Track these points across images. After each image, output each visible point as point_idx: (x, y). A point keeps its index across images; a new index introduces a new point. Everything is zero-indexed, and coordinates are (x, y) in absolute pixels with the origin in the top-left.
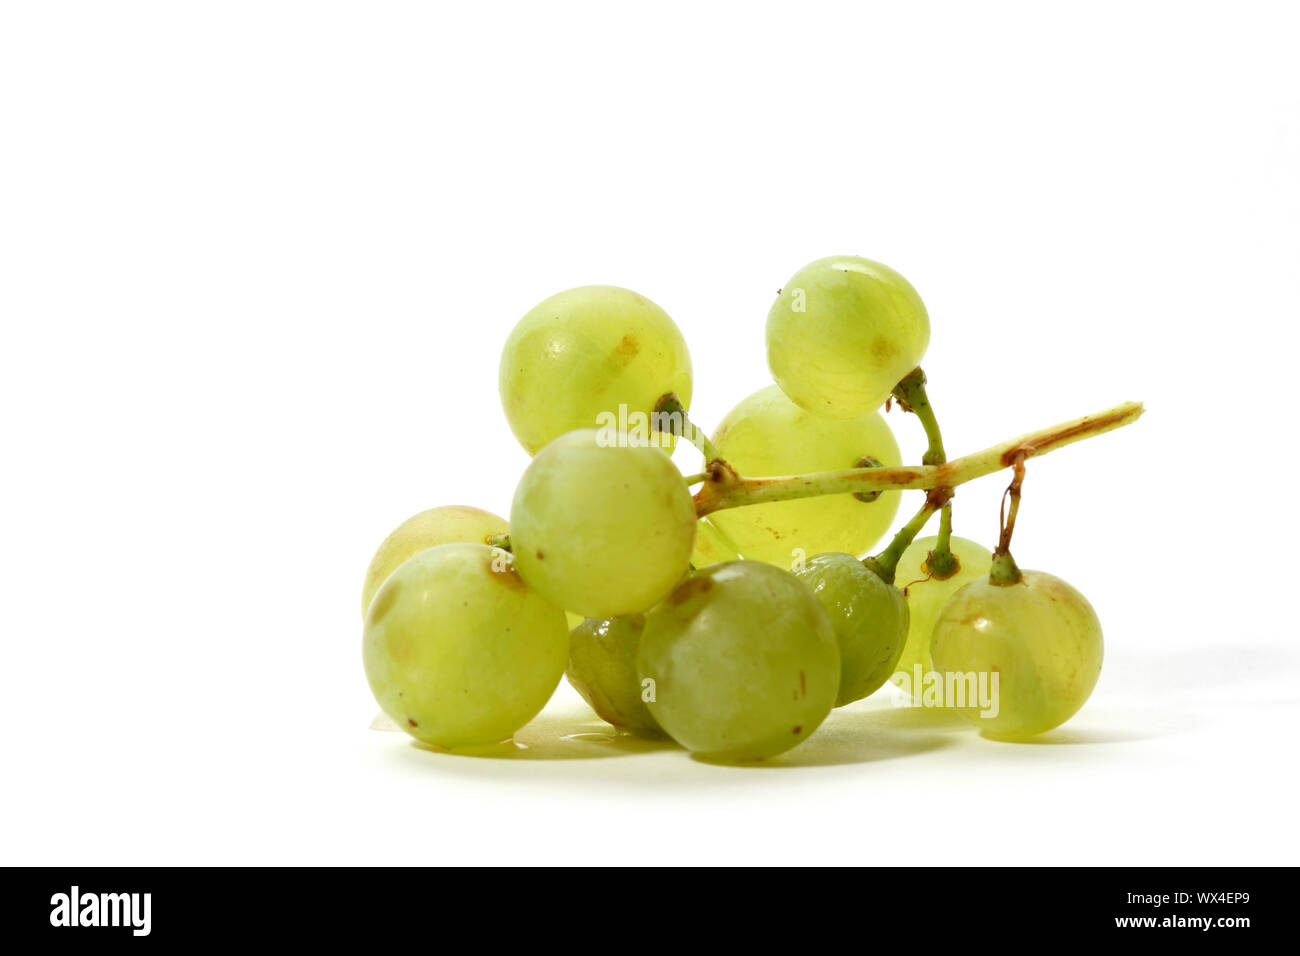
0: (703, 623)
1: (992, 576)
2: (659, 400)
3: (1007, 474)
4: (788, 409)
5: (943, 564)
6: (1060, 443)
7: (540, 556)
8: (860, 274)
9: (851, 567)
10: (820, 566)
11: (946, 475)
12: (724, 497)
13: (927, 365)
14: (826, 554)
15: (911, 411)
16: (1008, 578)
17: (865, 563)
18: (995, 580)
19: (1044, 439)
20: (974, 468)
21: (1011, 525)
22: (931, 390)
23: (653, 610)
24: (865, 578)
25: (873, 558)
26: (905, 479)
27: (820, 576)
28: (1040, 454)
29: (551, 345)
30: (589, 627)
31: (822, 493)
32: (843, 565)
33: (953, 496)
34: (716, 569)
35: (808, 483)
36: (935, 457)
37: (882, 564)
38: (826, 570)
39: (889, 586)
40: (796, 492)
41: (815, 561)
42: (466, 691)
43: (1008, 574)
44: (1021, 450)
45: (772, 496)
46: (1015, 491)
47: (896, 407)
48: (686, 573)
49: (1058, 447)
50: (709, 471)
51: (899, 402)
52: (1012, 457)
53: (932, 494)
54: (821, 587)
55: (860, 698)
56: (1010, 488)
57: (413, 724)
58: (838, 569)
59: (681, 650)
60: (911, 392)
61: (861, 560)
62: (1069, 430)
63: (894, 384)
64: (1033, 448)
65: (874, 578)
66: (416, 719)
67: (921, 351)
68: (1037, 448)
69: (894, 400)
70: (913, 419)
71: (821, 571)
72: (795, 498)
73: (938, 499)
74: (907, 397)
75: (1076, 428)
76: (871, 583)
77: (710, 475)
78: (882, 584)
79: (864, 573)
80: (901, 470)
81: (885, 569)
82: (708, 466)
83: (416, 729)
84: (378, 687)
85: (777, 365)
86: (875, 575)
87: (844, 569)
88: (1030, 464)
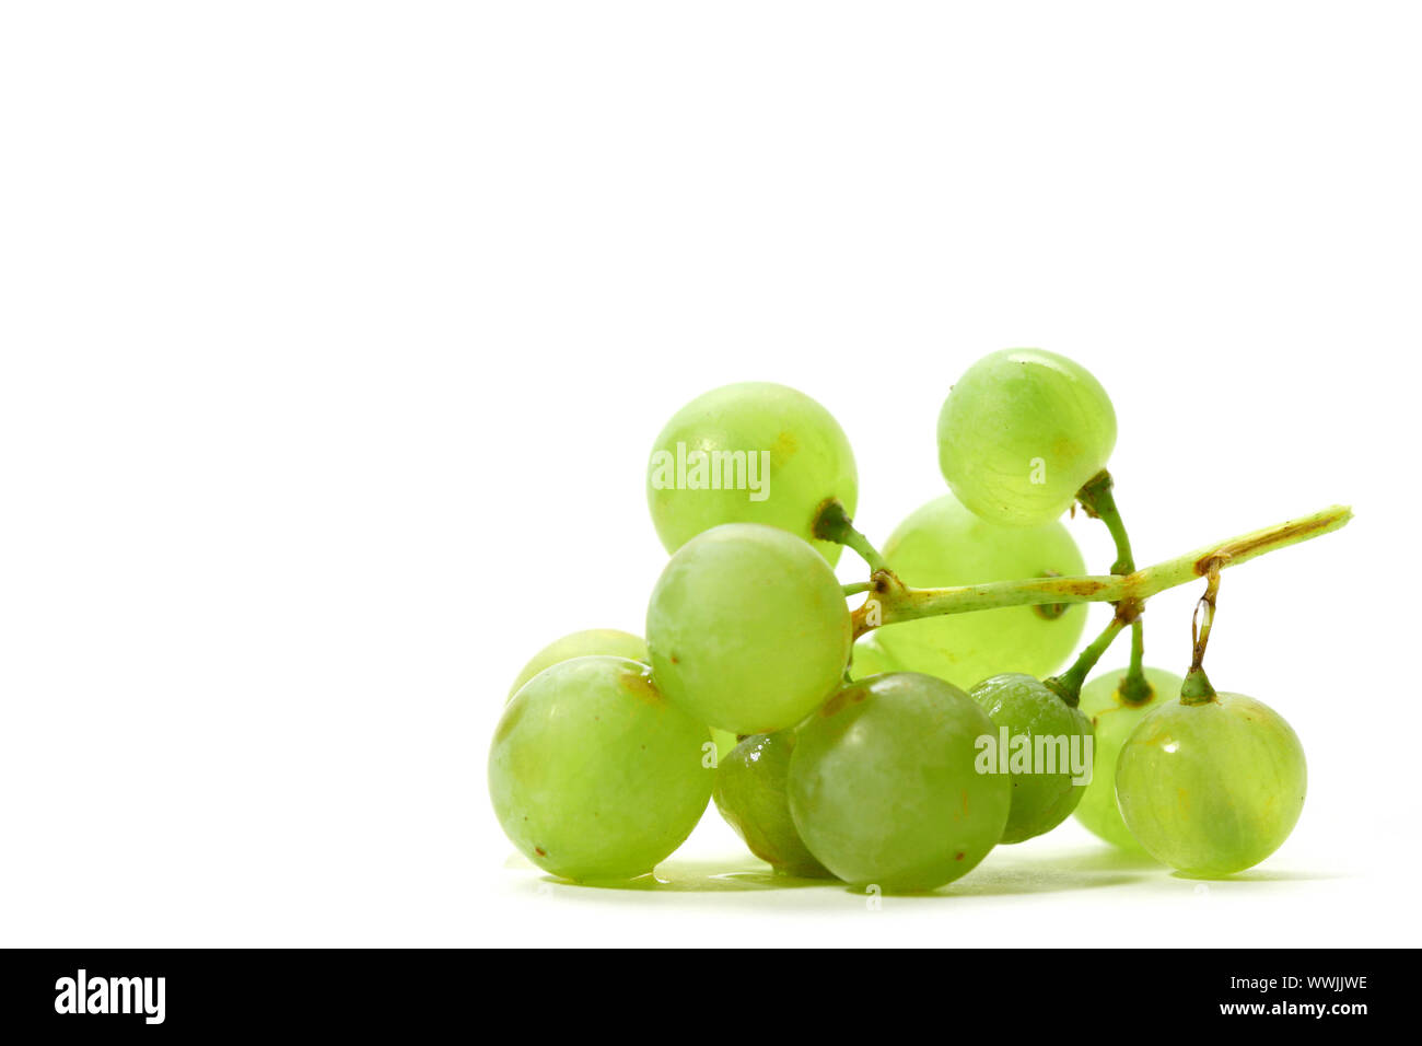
0: (855, 737)
1: (1183, 695)
2: (820, 505)
3: (1201, 584)
4: (963, 517)
5: (1136, 690)
6: (1259, 549)
7: (675, 660)
8: (1041, 366)
9: (1030, 687)
10: (997, 686)
11: (1134, 584)
12: (891, 610)
13: (1114, 466)
14: (1006, 674)
15: (1097, 517)
16: (1200, 696)
17: (1046, 683)
18: (1187, 698)
19: (1242, 546)
20: (1165, 579)
21: (1205, 640)
22: (1117, 493)
23: (803, 724)
24: (1046, 699)
25: (1055, 679)
26: (1090, 590)
27: (996, 697)
28: (1237, 563)
29: (701, 443)
30: (740, 752)
31: (997, 604)
32: (1021, 686)
33: (1143, 610)
34: (873, 681)
35: (982, 594)
36: (1124, 566)
37: (1065, 685)
38: (1002, 691)
39: (1073, 710)
40: (968, 604)
41: (991, 682)
42: (596, 814)
43: (1200, 690)
44: (1216, 557)
45: (941, 609)
46: (1209, 600)
47: (1081, 513)
48: (840, 683)
49: (1257, 554)
50: (873, 580)
51: (1084, 507)
52: (1205, 566)
53: (1121, 610)
54: (996, 709)
55: (1041, 833)
56: (1203, 598)
57: (541, 852)
58: (1017, 689)
59: (830, 766)
60: (1097, 496)
61: (1042, 680)
62: (1269, 536)
63: (1078, 486)
64: (1229, 555)
65: (1056, 700)
66: (543, 847)
67: (1107, 451)
68: (1234, 555)
69: (1079, 506)
70: (1099, 526)
71: (997, 692)
72: (968, 610)
73: (1127, 612)
74: (1092, 503)
75: (1277, 533)
76: (1052, 705)
77: (874, 584)
78: (1064, 707)
79: (1044, 694)
80: (1084, 580)
81: (1069, 690)
82: (873, 575)
83: (543, 858)
84: (503, 811)
85: (950, 468)
86: (1057, 697)
87: (1022, 690)
88: (1227, 574)
